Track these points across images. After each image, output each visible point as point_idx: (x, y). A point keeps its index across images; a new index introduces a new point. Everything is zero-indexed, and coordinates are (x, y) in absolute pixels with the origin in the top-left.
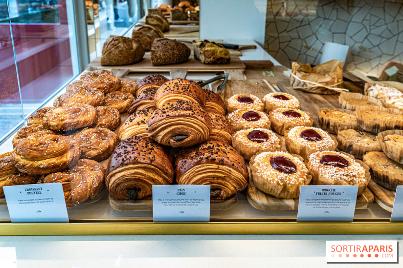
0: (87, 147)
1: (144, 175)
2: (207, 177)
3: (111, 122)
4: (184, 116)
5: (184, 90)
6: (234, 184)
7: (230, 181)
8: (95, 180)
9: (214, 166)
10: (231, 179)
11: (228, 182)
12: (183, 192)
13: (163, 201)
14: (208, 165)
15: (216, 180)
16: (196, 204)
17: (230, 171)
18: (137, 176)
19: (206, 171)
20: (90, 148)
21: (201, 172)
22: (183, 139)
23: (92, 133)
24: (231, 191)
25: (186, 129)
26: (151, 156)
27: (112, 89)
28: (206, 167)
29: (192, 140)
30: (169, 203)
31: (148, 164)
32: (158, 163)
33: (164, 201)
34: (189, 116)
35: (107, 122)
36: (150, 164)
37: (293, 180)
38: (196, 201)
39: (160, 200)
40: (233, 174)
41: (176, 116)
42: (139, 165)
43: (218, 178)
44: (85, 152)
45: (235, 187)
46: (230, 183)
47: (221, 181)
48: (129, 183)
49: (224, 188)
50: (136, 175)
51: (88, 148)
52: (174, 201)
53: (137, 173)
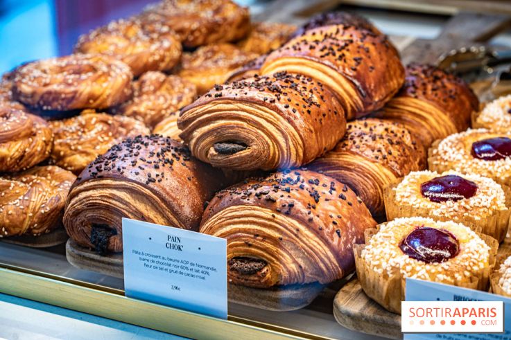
0: (69, 146)
1: (126, 204)
2: (245, 231)
3: (160, 111)
4: (251, 101)
5: (326, 51)
6: (300, 261)
7: (292, 252)
8: (48, 201)
9: (267, 213)
10: (297, 248)
11: (285, 250)
12: (178, 244)
13: (141, 256)
14: (254, 210)
15: (258, 241)
16: (203, 275)
17: (298, 230)
18: (114, 202)
19: (246, 219)
20: (76, 150)
21: (236, 220)
22: (234, 151)
23: (96, 122)
24: (289, 272)
25: (247, 131)
26: (154, 172)
27: (213, 37)
28: (248, 212)
29: (251, 156)
30: (153, 261)
31: (141, 184)
32: (164, 189)
33: (144, 257)
34: (263, 103)
35: (151, 110)
36: (145, 186)
37: (419, 274)
38: (201, 269)
39: (136, 252)
40: (304, 239)
41: (234, 99)
42: (123, 183)
43: (266, 237)
44: (65, 156)
45: (300, 267)
46: (290, 255)
47: (269, 245)
48: (96, 214)
49: (273, 262)
50: (111, 201)
51: (71, 149)
52: (161, 260)
53: (113, 197)
